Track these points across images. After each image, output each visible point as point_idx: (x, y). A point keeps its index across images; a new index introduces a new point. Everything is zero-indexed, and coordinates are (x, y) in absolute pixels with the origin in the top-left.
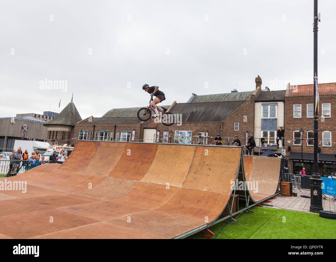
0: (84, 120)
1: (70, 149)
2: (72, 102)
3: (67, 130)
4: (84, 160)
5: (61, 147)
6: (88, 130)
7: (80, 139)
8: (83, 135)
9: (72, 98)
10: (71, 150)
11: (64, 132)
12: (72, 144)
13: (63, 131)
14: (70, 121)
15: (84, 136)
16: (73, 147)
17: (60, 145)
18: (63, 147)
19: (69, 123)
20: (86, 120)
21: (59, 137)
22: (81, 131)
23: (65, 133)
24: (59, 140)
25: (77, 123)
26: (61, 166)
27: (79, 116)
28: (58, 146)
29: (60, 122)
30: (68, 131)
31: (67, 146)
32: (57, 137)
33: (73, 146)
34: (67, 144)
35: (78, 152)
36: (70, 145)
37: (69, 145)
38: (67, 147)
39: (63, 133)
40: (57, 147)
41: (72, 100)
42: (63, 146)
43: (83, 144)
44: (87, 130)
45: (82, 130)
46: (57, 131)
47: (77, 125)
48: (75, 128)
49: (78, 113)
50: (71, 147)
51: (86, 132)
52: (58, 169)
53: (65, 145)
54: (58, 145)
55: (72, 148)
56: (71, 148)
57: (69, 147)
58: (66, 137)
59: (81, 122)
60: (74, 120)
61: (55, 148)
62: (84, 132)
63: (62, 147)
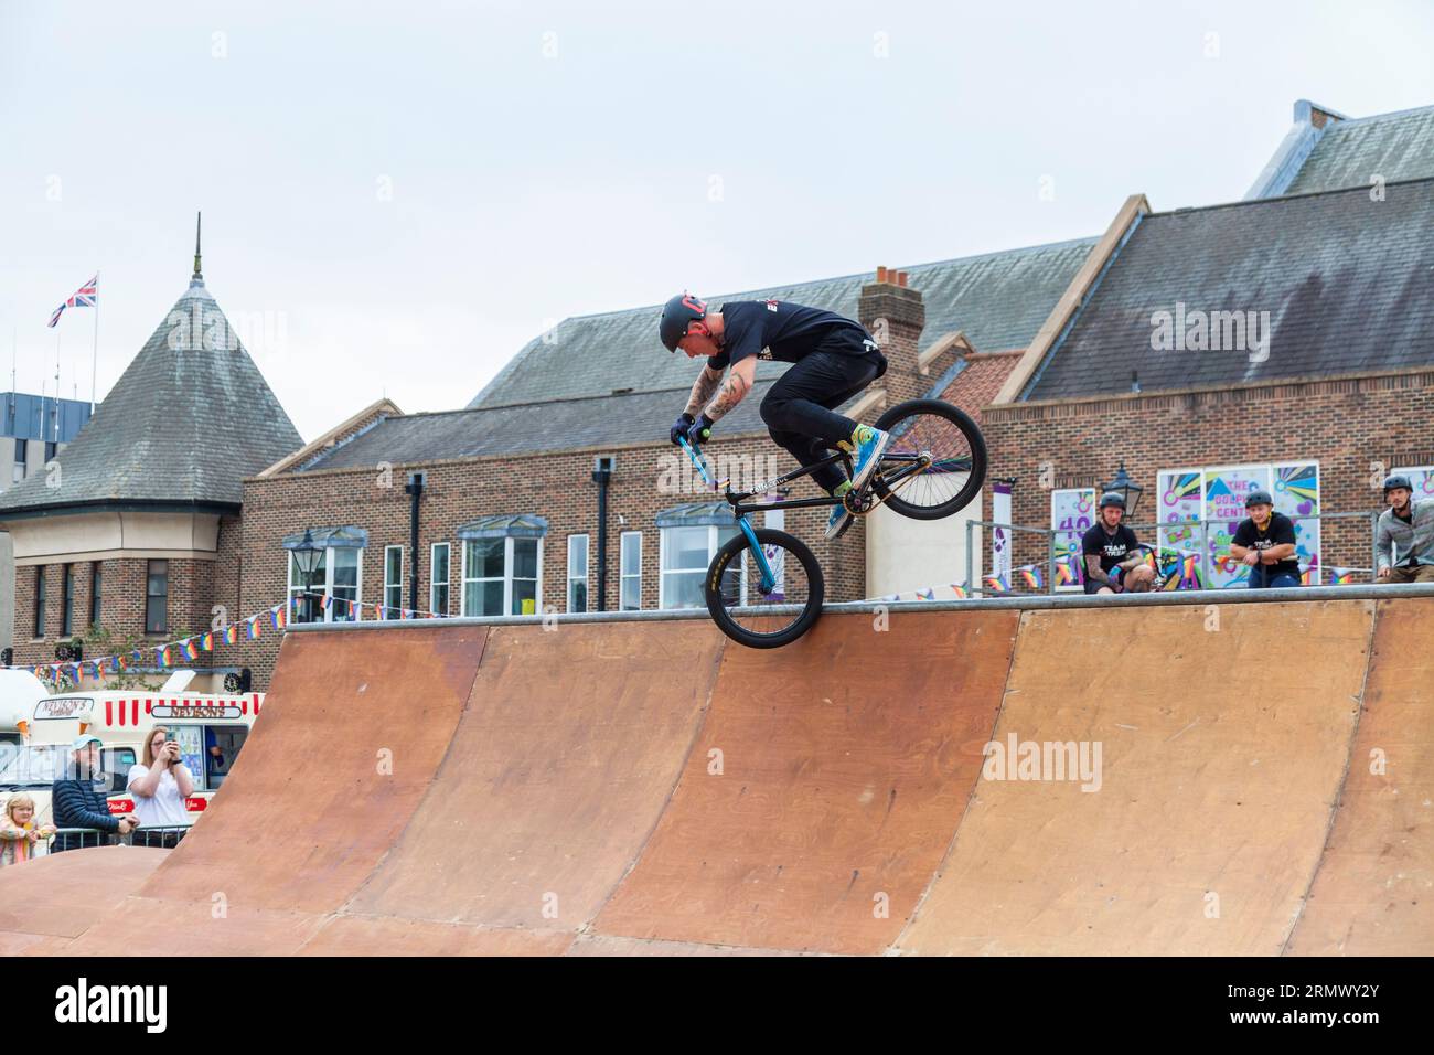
0: (320, 449)
1: (229, 712)
2: (197, 293)
3: (176, 541)
4: (360, 803)
5: (148, 703)
6: (363, 533)
7: (301, 619)
8: (319, 575)
9: (198, 257)
10: (231, 718)
11: (153, 569)
12: (238, 672)
13: (149, 560)
14: (204, 463)
15: (329, 586)
16: (248, 697)
17: (130, 686)
18: (162, 703)
19: (193, 486)
20: (337, 440)
21: (119, 612)
22: (307, 546)
23: (165, 576)
24: (117, 640)
25: (264, 474)
26: (168, 863)
27: (273, 412)
28: (116, 696)
29: (114, 484)
30: (190, 555)
31: (191, 687)
32: (104, 617)
33: (243, 683)
34: (189, 674)
35: (307, 736)
36: (219, 680)
37: (211, 674)
38: (193, 697)
39: (149, 577)
40: (109, 705)
41: (197, 270)
42: (157, 689)
43: (337, 658)
44: (349, 534)
45: (308, 538)
46: (96, 565)
47: (262, 489)
48: (252, 524)
49: (264, 387)
50: (228, 698)
51: (346, 549)
52: (149, 891)
53: (179, 684)
54: (116, 687)
55: (239, 699)
56: (237, 709)
57: (216, 699)
58: (179, 607)
59: (296, 465)
60: (231, 451)
61: (99, 715)
62: (330, 553)
63: (155, 697)
